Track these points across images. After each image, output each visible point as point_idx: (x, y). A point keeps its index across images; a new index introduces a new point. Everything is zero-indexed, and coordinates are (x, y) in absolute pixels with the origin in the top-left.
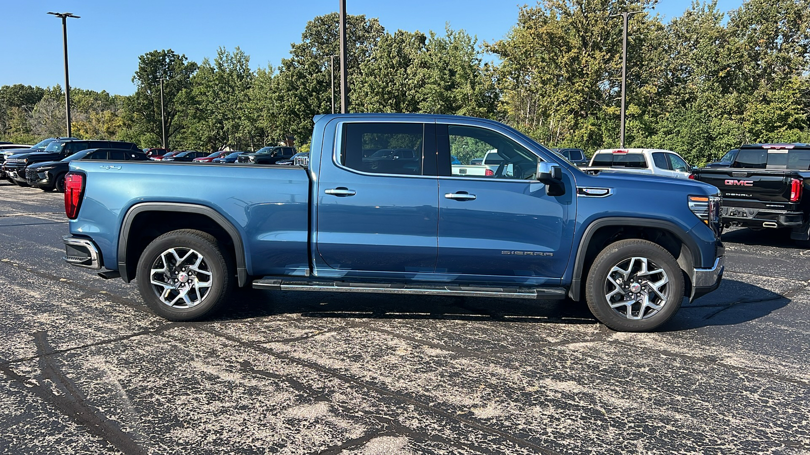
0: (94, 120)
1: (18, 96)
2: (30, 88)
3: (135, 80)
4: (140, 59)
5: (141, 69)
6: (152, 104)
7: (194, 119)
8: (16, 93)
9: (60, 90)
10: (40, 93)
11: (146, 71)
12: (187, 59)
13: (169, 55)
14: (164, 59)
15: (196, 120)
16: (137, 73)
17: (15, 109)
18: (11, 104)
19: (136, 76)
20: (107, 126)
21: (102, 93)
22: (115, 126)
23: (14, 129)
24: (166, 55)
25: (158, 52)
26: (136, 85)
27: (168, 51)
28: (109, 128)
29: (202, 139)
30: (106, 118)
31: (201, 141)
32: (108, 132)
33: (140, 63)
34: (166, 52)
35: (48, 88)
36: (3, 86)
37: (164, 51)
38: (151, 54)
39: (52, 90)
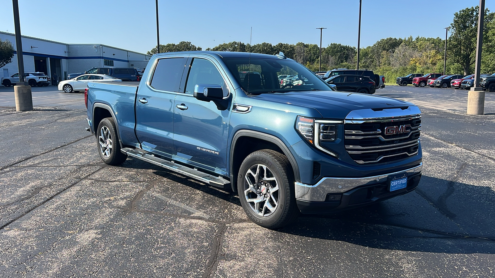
0: (424, 57)
1: (388, 44)
2: (395, 39)
3: (450, 29)
4: (455, 15)
5: (455, 21)
6: (460, 44)
7: (487, 52)
8: (387, 43)
9: (412, 39)
10: (400, 41)
11: (458, 23)
12: (489, 11)
13: (476, 10)
14: (472, 14)
15: (488, 53)
16: (452, 24)
17: (384, 52)
18: (384, 49)
19: (451, 27)
20: (432, 60)
21: (437, 39)
22: (437, 60)
23: (383, 63)
24: (474, 10)
25: (469, 9)
26: (450, 32)
27: (476, 7)
28: (433, 61)
29: (490, 66)
30: (432, 55)
31: (489, 67)
32: (432, 63)
33: (454, 18)
34: (474, 9)
35: (405, 38)
36: (381, 39)
37: (473, 8)
38: (463, 11)
39: (407, 39)
